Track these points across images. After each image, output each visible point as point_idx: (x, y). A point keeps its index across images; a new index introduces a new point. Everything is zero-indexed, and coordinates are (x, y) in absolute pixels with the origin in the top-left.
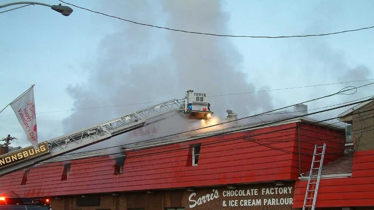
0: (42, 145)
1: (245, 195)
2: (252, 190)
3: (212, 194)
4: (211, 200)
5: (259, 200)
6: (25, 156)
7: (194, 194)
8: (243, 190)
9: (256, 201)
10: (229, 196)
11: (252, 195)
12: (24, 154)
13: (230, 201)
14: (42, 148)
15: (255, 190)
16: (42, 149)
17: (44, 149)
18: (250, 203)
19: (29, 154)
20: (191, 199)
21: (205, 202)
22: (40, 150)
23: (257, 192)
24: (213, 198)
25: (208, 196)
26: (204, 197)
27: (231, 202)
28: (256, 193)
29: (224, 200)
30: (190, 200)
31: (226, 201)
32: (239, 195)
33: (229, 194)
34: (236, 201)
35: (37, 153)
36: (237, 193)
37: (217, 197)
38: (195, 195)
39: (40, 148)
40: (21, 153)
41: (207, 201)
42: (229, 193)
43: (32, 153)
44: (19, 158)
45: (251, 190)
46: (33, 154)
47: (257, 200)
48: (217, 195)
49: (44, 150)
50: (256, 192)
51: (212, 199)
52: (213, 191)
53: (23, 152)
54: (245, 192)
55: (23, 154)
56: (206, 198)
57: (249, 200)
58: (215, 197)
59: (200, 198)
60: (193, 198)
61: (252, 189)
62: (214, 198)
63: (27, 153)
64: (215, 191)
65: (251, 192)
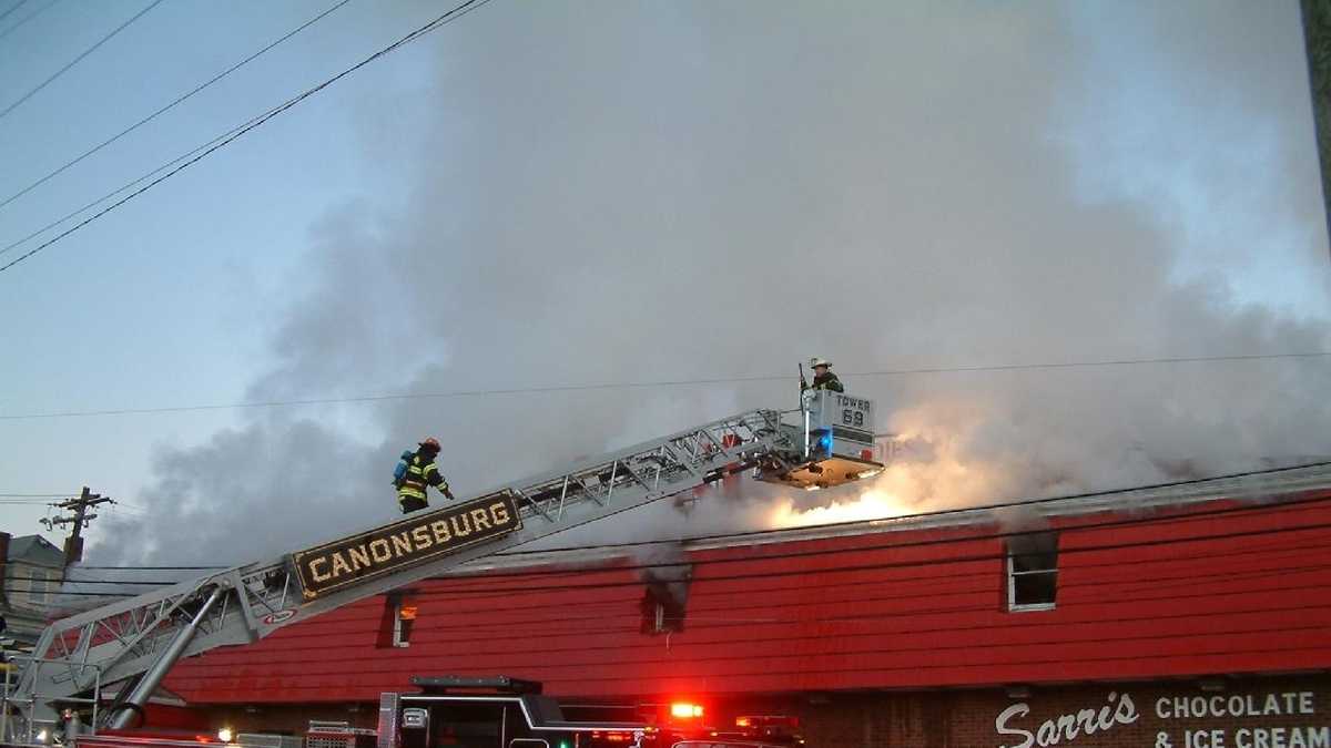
0: (496, 501)
1: (1257, 713)
2: (1289, 696)
3: (1106, 711)
4: (1099, 730)
5: (1318, 731)
6: (440, 541)
7: (1023, 709)
8: (1249, 698)
9: (1305, 735)
10: (1187, 715)
11: (1290, 711)
12: (437, 533)
13: (1188, 734)
14: (497, 511)
15: (1303, 695)
16: (497, 514)
17: (502, 517)
18: (1281, 738)
19: (452, 531)
20: (1007, 725)
21: (1071, 735)
22: (491, 521)
23: (1309, 703)
24: (1111, 723)
25: (1086, 715)
26: (1066, 721)
27: (1192, 737)
28: (1307, 706)
29: (1160, 730)
30: (1001, 730)
31: (1167, 732)
32: (1228, 712)
33: (1183, 708)
34: (1214, 733)
35: (479, 529)
36: (1223, 706)
37: (1132, 720)
38: (1027, 711)
39: (489, 513)
40: (425, 528)
41: (1082, 731)
42: (1185, 708)
43: (462, 528)
44: (419, 547)
45: (1284, 695)
46: (466, 533)
47: (1312, 731)
48: (1131, 713)
49: (502, 522)
50: (1303, 703)
51: (1106, 726)
52: (1112, 698)
53: (434, 525)
54: (1254, 703)
55: (430, 532)
56: (1080, 722)
57: (1275, 731)
58: (1119, 717)
59: (1049, 724)
60: (1014, 722)
61: (1290, 692)
62: (1116, 721)
63: (445, 530)
64: (1118, 700)
65: (1282, 704)
